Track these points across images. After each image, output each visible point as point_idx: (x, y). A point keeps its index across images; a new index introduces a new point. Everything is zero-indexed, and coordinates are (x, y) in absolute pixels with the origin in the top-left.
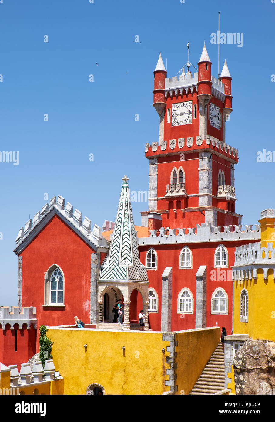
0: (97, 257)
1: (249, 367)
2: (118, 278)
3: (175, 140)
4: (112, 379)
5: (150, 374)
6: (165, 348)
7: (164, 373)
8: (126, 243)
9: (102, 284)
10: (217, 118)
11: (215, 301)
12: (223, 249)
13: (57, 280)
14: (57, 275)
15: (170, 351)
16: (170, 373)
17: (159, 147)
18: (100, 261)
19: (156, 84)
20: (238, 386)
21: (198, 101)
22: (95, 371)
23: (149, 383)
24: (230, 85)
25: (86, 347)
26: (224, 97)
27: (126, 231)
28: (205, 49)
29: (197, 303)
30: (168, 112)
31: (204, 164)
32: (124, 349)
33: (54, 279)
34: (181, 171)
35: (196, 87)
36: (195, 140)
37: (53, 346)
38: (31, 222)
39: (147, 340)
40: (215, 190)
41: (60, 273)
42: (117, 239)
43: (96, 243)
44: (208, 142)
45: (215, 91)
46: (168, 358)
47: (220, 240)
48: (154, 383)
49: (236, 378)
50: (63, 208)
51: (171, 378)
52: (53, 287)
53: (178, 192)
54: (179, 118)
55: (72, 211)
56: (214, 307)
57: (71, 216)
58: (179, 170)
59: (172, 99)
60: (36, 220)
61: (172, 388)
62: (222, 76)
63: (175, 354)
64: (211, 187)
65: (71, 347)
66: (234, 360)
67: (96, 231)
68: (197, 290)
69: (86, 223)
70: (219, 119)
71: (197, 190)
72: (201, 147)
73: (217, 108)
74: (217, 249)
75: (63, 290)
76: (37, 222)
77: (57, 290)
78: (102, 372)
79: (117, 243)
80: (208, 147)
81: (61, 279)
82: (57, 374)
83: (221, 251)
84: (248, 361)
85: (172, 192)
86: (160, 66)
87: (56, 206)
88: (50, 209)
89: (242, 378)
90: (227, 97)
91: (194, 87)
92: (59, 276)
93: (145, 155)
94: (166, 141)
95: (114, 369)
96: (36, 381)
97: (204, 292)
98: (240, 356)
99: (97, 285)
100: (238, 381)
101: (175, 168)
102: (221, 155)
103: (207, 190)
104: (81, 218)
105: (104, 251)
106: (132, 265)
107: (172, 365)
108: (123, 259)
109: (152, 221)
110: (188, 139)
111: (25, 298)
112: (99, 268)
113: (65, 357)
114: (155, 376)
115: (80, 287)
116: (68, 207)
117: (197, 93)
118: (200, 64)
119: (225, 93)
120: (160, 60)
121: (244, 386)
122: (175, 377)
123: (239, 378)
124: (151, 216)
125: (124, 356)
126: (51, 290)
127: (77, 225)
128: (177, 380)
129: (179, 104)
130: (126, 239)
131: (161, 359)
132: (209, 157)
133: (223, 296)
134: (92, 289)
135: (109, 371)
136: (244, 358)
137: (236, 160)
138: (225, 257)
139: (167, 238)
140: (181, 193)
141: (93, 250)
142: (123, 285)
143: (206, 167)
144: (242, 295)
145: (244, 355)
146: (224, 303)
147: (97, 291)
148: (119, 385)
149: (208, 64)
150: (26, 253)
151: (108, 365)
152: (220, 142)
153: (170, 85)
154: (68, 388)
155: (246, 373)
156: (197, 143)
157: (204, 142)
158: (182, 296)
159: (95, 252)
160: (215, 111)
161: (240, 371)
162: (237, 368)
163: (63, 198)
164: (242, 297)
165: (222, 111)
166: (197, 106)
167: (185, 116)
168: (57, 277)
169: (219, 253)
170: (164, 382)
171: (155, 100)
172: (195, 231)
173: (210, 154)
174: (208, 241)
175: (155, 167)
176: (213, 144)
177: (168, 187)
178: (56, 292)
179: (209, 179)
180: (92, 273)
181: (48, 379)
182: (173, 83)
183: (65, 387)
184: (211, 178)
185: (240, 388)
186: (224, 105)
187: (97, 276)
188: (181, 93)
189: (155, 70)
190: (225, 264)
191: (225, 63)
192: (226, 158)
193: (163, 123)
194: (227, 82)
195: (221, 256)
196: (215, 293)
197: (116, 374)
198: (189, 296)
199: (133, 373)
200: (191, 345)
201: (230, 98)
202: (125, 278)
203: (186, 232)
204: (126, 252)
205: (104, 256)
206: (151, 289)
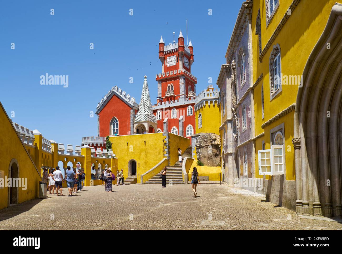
0: (133, 111)
1: (203, 145)
2: (143, 120)
3: (169, 72)
4: (140, 156)
5: (157, 152)
6: (164, 139)
7: (164, 151)
8: (146, 105)
9: (136, 123)
10: (187, 63)
11: (187, 131)
12: (190, 107)
13: (115, 124)
14: (115, 122)
15: (166, 141)
16: (166, 150)
17: (162, 76)
18: (134, 113)
19: (160, 49)
20: (198, 154)
21: (179, 55)
22: (132, 153)
23: (157, 156)
24: (192, 50)
25: (127, 143)
26: (190, 55)
27: (146, 99)
28: (181, 32)
29: (180, 132)
30: (166, 61)
31: (182, 81)
32: (145, 142)
33: (114, 124)
34: (172, 85)
35: (178, 49)
36: (177, 71)
37: (112, 145)
38: (103, 99)
39: (156, 137)
40: (187, 93)
41: (116, 121)
42: (142, 103)
43: (133, 105)
44: (183, 72)
45: (186, 51)
46: (165, 144)
47: (189, 103)
48: (159, 156)
49: (197, 151)
50: (117, 91)
51: (167, 153)
52: (114, 127)
53: (171, 94)
54: (171, 63)
55: (121, 92)
56: (187, 133)
57: (121, 94)
58: (171, 85)
59: (167, 55)
60: (105, 98)
61: (168, 157)
62: (189, 46)
63: (169, 142)
64: (185, 92)
65: (121, 144)
66: (196, 143)
67: (133, 99)
68: (179, 126)
69: (128, 96)
70: (188, 64)
71: (179, 93)
72: (180, 74)
73: (187, 59)
74: (188, 107)
75: (118, 128)
76: (106, 99)
77: (115, 129)
78: (135, 154)
79: (142, 105)
80: (183, 73)
81: (117, 124)
82: (114, 155)
83: (190, 108)
84: (202, 142)
85: (168, 94)
86: (162, 41)
87: (114, 91)
88: (112, 92)
89: (199, 150)
90: (191, 55)
91: (176, 49)
92: (116, 122)
93: (156, 79)
94: (165, 73)
95: (141, 152)
96: (104, 157)
97: (183, 127)
98: (199, 141)
99: (134, 124)
100: (198, 152)
101: (169, 84)
102: (189, 79)
103: (183, 92)
104: (125, 94)
105: (137, 109)
106: (149, 114)
107: (167, 146)
108: (145, 111)
109: (158, 100)
110: (174, 71)
111: (101, 133)
112: (134, 116)
113: (118, 149)
114: (159, 153)
115: (126, 126)
116: (120, 90)
117: (178, 52)
118: (179, 38)
119: (191, 53)
120: (162, 39)
121: (201, 154)
122: (169, 152)
123: (198, 151)
124: (158, 98)
125: (145, 145)
126: (112, 129)
127: (124, 98)
128: (170, 154)
129: (170, 57)
130: (146, 103)
131: (162, 144)
132: (184, 78)
133: (191, 128)
134: (131, 126)
135: (138, 153)
136: (200, 141)
137: (196, 82)
138: (191, 111)
139: (165, 105)
140: (172, 94)
141: (131, 108)
142: (145, 122)
143: (183, 82)
144: (199, 116)
145: (200, 140)
146: (192, 132)
147: (133, 127)
148: (143, 159)
149: (182, 39)
150: (101, 114)
151: (138, 150)
152: (189, 73)
153: (166, 49)
154: (120, 163)
155: (202, 148)
156: (179, 72)
157: (182, 71)
158: (173, 130)
159: (132, 109)
160: (186, 60)
161: (198, 148)
162: (197, 146)
163: (117, 87)
164: (199, 118)
165: (189, 61)
166: (178, 57)
167: (173, 62)
168: (115, 123)
169: (189, 110)
170: (164, 155)
171: (160, 56)
172: (178, 101)
173: (184, 77)
174: (184, 104)
175: (161, 85)
176: (186, 73)
177: (166, 92)
178: (115, 130)
179: (184, 88)
180: (131, 119)
181: (110, 157)
182: (167, 48)
183: (118, 162)
184: (185, 88)
185: (199, 155)
186: (190, 58)
187: (133, 120)
188: (171, 52)
189: (160, 43)
190: (191, 114)
191: (190, 41)
192: (192, 80)
193: (163, 66)
194: (191, 49)
195: (190, 110)
196: (188, 127)
197: (141, 154)
198: (176, 130)
199: (149, 152)
200: (176, 141)
201: (193, 56)
202: (146, 119)
203: (174, 102)
204: (146, 108)
205: (136, 111)
206: (159, 129)
